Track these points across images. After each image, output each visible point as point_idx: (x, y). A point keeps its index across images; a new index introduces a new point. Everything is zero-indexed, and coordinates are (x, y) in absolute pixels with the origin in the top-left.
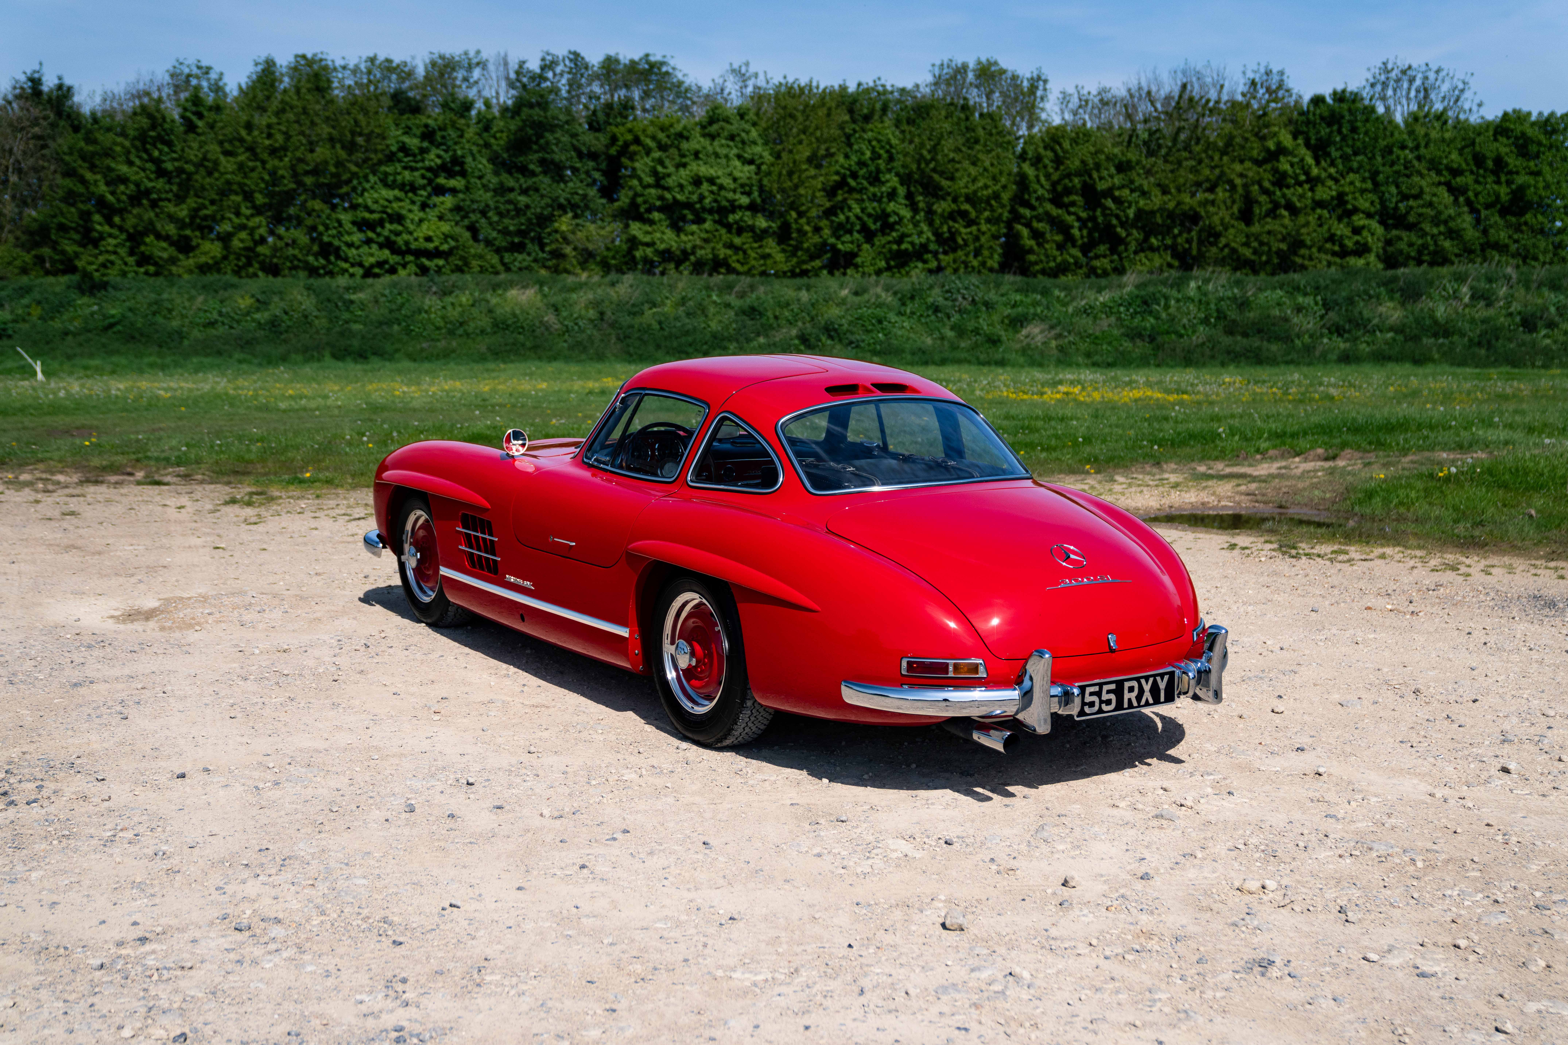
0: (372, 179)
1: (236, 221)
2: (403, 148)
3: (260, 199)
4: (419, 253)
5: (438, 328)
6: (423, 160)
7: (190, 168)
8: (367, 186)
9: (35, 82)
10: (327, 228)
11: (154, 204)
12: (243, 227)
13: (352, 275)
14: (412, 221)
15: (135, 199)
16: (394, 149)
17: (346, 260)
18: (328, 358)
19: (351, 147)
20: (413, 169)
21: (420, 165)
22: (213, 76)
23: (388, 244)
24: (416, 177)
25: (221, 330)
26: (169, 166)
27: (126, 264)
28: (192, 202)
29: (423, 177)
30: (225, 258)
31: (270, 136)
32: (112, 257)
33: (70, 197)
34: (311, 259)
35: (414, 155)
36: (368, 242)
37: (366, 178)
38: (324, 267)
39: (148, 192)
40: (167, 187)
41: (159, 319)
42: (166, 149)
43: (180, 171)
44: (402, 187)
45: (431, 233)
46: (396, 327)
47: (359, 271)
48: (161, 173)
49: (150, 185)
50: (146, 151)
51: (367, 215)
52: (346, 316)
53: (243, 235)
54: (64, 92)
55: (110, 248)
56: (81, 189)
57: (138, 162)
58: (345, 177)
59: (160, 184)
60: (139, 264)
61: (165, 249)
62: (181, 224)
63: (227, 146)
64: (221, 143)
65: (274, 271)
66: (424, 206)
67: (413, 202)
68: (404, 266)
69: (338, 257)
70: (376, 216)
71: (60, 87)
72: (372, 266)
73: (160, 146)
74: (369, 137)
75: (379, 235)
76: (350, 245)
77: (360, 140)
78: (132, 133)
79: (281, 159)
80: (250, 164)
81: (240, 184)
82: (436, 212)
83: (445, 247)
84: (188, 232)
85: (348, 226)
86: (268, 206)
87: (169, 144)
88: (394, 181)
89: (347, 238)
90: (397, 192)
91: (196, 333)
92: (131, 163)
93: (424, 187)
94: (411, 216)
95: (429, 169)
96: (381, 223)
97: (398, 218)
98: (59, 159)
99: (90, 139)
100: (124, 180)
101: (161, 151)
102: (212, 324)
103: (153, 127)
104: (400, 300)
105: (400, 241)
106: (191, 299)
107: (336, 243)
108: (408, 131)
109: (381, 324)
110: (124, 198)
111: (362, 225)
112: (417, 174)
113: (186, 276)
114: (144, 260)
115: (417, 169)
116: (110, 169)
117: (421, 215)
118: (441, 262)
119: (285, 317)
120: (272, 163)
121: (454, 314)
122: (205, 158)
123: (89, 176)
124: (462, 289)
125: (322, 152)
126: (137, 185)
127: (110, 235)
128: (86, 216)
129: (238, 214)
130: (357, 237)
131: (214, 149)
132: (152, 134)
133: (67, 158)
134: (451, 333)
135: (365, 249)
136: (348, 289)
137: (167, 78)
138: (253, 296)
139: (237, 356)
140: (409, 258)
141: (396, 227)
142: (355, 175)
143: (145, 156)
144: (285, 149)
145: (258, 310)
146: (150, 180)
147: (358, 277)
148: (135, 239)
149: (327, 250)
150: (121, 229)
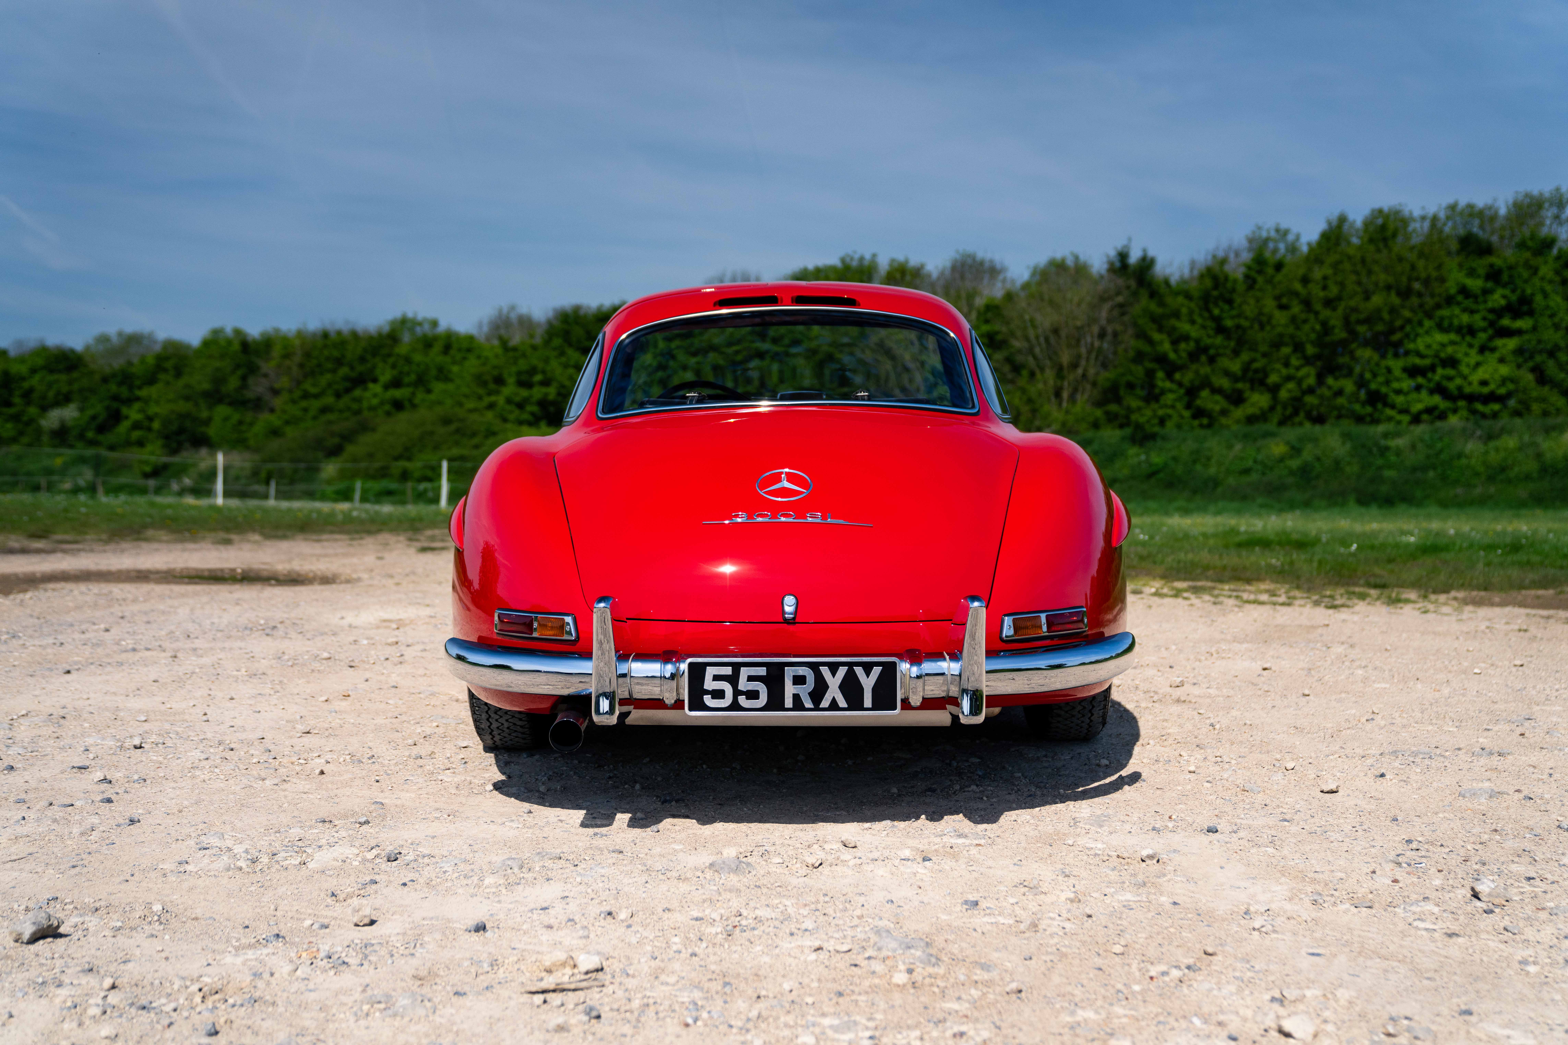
0: (1427, 323)
1: (1284, 371)
2: (1464, 291)
3: (1310, 350)
4: (1471, 398)
5: (1477, 474)
6: (1485, 302)
7: (1245, 323)
8: (1421, 331)
9: (1123, 256)
10: (1375, 375)
11: (1212, 360)
12: (1289, 378)
13: (1399, 422)
14: (1468, 365)
15: (1193, 356)
16: (1453, 291)
17: (1393, 407)
18: (1352, 503)
19: (1405, 293)
20: (1472, 312)
21: (1482, 307)
22: (1291, 237)
23: (1440, 390)
24: (1478, 320)
25: (1254, 477)
26: (1229, 323)
27: (1182, 417)
28: (1245, 356)
29: (1484, 319)
30: (1272, 408)
31: (1325, 288)
32: (1170, 411)
33: (1139, 357)
34: (1357, 407)
35: (1476, 297)
36: (1418, 388)
37: (1420, 324)
38: (1371, 415)
39: (1205, 350)
40: (1226, 343)
41: (1198, 467)
42: (1226, 307)
43: (1238, 327)
44: (1459, 330)
45: (1487, 376)
46: (1431, 474)
47: (1406, 418)
48: (1221, 330)
49: (1209, 341)
50: (1208, 310)
51: (1418, 361)
52: (1380, 462)
53: (1291, 385)
54: (1147, 263)
55: (1169, 403)
56: (1147, 348)
57: (1199, 321)
58: (1398, 323)
59: (1219, 340)
60: (1195, 417)
61: (1217, 402)
62: (1235, 379)
63: (1284, 301)
64: (1278, 298)
65: (1320, 420)
66: (1482, 350)
67: (1471, 346)
68: (1455, 411)
69: (1386, 404)
70: (1427, 362)
71: (1144, 259)
72: (1420, 413)
73: (1221, 304)
74: (1427, 282)
75: (1430, 380)
76: (1399, 392)
77: (1417, 286)
78: (1196, 294)
79: (1334, 309)
80: (1303, 316)
81: (1292, 337)
82: (1497, 355)
83: (1502, 391)
84: (1240, 385)
85: (1397, 372)
86: (1318, 357)
87: (1230, 302)
88: (1451, 325)
89: (1395, 385)
90: (1453, 336)
91: (1231, 481)
92: (1193, 322)
93: (1484, 330)
94: (1466, 360)
95: (1492, 311)
96: (1433, 368)
97: (1452, 362)
98: (1135, 324)
99: (1162, 304)
100: (1186, 338)
101: (1222, 310)
102: (1247, 471)
103: (1216, 286)
104: (1439, 445)
105: (1452, 386)
106: (1230, 447)
107: (1384, 390)
108: (1472, 273)
109: (1414, 469)
110: (1184, 355)
111: (1412, 372)
112: (1477, 317)
113: (1235, 428)
114: (1199, 413)
115: (1477, 311)
116: (1174, 329)
117: (1479, 358)
118: (1496, 407)
119: (1317, 465)
120: (1326, 313)
121: (1494, 458)
122: (1261, 314)
123: (1157, 336)
124: (1510, 433)
125: (1377, 300)
126: (1197, 341)
127: (1171, 391)
128: (1150, 374)
129: (1287, 365)
130: (1407, 384)
131: (1269, 304)
132: (1215, 293)
133: (1141, 322)
134: (1491, 479)
135: (1414, 395)
136: (1386, 435)
137: (1244, 243)
138: (1288, 443)
139: (1260, 500)
140: (1462, 403)
141: (1450, 372)
142: (1409, 321)
143: (1206, 314)
144: (1339, 298)
145: (1291, 457)
146: (1209, 336)
147: (1405, 424)
148: (1192, 392)
149: (1376, 398)
150: (1180, 384)
